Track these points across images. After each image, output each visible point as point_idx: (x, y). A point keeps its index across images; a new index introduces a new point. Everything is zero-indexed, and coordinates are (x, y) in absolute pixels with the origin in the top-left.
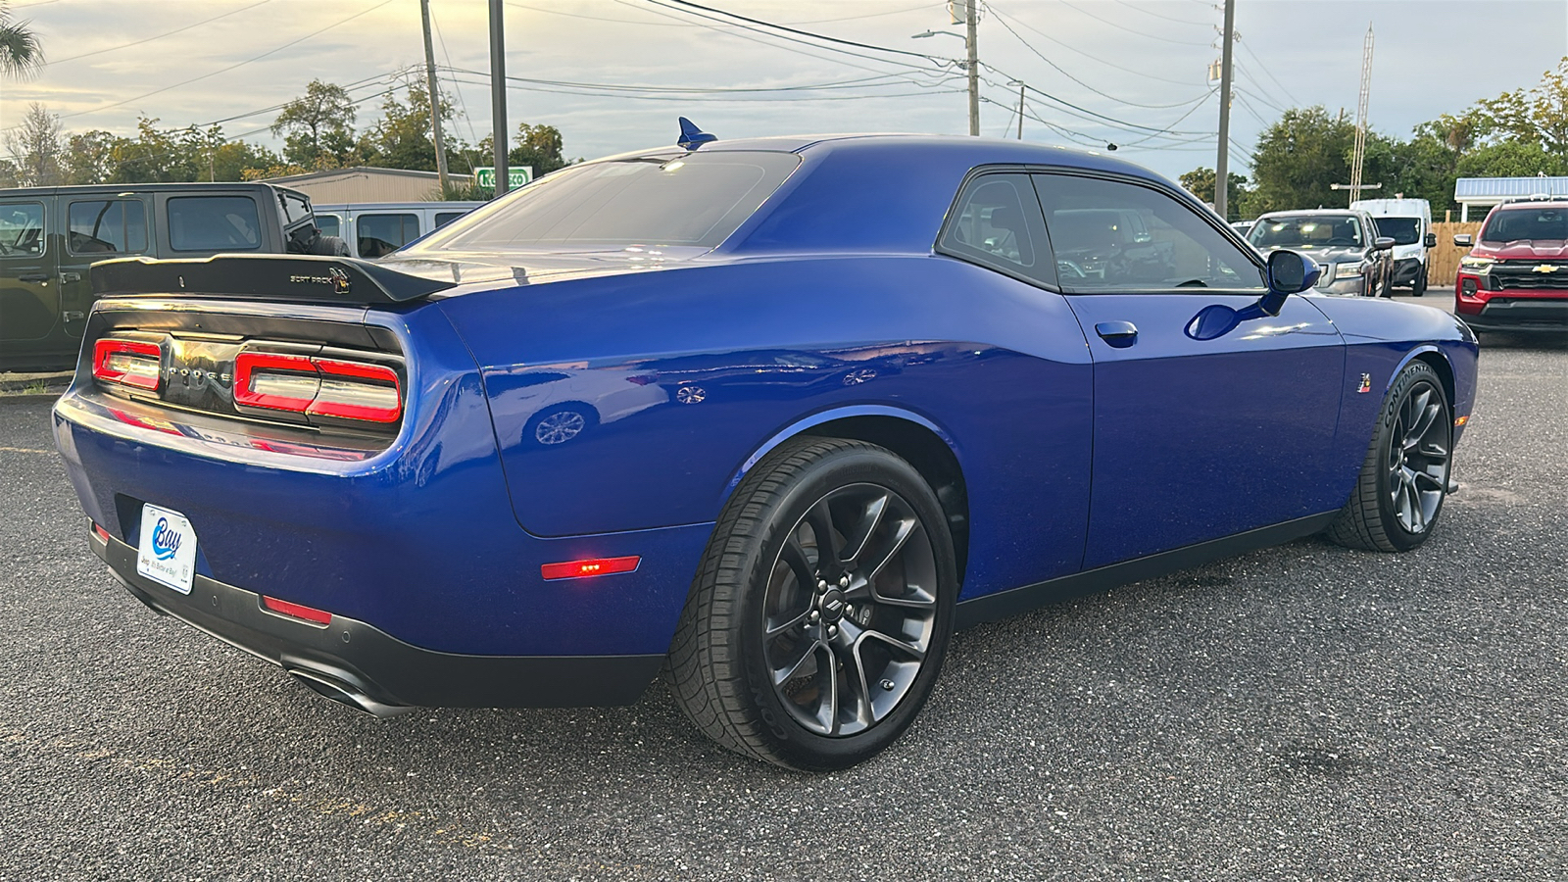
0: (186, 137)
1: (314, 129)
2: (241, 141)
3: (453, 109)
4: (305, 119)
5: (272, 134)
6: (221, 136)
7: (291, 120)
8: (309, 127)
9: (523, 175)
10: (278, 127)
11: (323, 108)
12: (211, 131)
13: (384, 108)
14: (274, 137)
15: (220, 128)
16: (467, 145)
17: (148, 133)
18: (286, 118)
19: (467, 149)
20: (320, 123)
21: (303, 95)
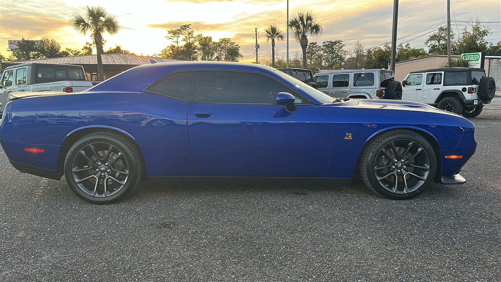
0: (399, 48)
1: (439, 42)
2: (415, 48)
3: (489, 32)
4: (436, 40)
5: (425, 45)
6: (409, 47)
7: (432, 40)
8: (437, 42)
9: (478, 55)
10: (427, 43)
11: (443, 35)
12: (406, 45)
13: (463, 34)
14: (425, 46)
15: (409, 44)
16: (492, 44)
17: (387, 47)
18: (430, 40)
19: (492, 46)
20: (441, 40)
21: (436, 32)
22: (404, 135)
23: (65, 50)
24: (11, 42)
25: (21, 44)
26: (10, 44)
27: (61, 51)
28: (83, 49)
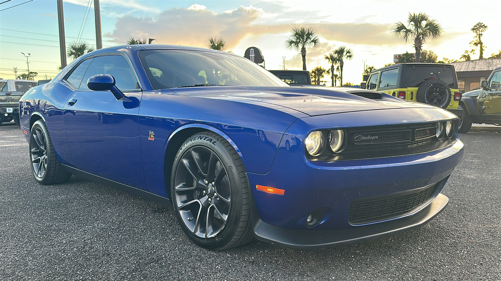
22: (202, 140)
23: (442, 60)
24: (396, 56)
25: (401, 57)
26: (395, 58)
27: (437, 61)
28: (461, 58)
